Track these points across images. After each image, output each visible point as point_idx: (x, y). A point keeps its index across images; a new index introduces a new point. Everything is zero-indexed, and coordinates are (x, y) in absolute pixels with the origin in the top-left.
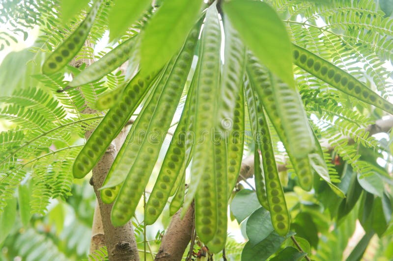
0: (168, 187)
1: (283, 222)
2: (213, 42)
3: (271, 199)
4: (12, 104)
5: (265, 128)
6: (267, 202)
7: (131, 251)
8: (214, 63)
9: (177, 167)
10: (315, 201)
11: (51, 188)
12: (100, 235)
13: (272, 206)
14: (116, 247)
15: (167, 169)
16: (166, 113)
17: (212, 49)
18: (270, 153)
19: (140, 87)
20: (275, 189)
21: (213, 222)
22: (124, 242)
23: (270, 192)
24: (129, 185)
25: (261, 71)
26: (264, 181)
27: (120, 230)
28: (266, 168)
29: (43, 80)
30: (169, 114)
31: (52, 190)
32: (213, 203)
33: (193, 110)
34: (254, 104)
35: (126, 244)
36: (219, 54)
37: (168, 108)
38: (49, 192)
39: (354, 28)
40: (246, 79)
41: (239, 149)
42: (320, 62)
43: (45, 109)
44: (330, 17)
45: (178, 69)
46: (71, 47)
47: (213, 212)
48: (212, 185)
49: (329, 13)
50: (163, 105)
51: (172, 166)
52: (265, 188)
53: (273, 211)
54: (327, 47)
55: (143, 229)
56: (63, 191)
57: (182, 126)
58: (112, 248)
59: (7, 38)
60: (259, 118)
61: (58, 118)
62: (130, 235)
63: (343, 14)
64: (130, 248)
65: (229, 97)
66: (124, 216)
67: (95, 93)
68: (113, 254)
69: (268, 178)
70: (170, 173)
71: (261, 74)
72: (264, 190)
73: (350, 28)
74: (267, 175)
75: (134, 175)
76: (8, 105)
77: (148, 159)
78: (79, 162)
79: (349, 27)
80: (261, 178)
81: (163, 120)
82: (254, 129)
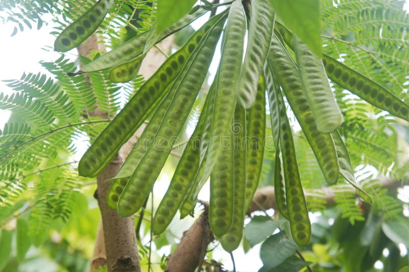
0: (180, 196)
1: (303, 231)
2: (237, 30)
3: (291, 208)
4: (20, 92)
5: (288, 132)
6: (287, 211)
7: (133, 266)
8: (237, 50)
9: (190, 175)
10: (337, 263)
11: (52, 207)
12: (100, 259)
13: (293, 216)
14: (117, 261)
15: (181, 177)
16: (182, 106)
17: (236, 37)
18: (293, 158)
19: (156, 90)
20: (296, 196)
21: (228, 214)
22: (126, 257)
23: (290, 201)
24: (139, 176)
25: (287, 65)
26: (284, 189)
27: (123, 244)
28: (287, 176)
29: (54, 70)
30: (187, 107)
31: (53, 210)
32: (229, 194)
33: (212, 110)
34: (277, 107)
35: (129, 258)
36: (243, 43)
37: (185, 101)
38: (50, 211)
39: (385, 43)
40: (269, 80)
41: (258, 162)
42: (349, 73)
43: (54, 103)
44: (360, 32)
45: (198, 63)
46: (87, 24)
47: (229, 204)
48: (229, 175)
49: (359, 28)
50: (180, 98)
51: (185, 174)
52: (285, 196)
53: (293, 220)
54: (356, 66)
55: (148, 251)
56: (65, 212)
57: (198, 132)
58: (113, 262)
59: (21, 21)
60: (282, 123)
61: (67, 116)
62: (133, 250)
63: (374, 28)
64: (133, 263)
65: (253, 69)
66: (132, 206)
67: (108, 92)
68: (113, 269)
69: (288, 185)
70: (182, 181)
71: (287, 68)
72: (284, 198)
73: (381, 44)
74: (288, 182)
75: (145, 166)
76: (15, 92)
77: (160, 152)
78: (86, 159)
79: (379, 43)
80: (282, 186)
81: (180, 112)
82: (276, 133)
